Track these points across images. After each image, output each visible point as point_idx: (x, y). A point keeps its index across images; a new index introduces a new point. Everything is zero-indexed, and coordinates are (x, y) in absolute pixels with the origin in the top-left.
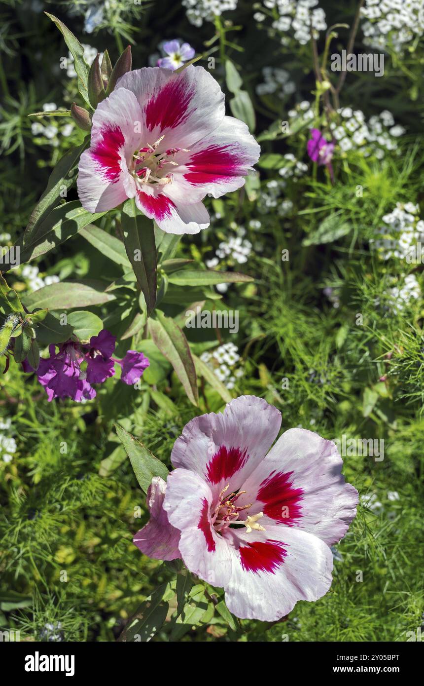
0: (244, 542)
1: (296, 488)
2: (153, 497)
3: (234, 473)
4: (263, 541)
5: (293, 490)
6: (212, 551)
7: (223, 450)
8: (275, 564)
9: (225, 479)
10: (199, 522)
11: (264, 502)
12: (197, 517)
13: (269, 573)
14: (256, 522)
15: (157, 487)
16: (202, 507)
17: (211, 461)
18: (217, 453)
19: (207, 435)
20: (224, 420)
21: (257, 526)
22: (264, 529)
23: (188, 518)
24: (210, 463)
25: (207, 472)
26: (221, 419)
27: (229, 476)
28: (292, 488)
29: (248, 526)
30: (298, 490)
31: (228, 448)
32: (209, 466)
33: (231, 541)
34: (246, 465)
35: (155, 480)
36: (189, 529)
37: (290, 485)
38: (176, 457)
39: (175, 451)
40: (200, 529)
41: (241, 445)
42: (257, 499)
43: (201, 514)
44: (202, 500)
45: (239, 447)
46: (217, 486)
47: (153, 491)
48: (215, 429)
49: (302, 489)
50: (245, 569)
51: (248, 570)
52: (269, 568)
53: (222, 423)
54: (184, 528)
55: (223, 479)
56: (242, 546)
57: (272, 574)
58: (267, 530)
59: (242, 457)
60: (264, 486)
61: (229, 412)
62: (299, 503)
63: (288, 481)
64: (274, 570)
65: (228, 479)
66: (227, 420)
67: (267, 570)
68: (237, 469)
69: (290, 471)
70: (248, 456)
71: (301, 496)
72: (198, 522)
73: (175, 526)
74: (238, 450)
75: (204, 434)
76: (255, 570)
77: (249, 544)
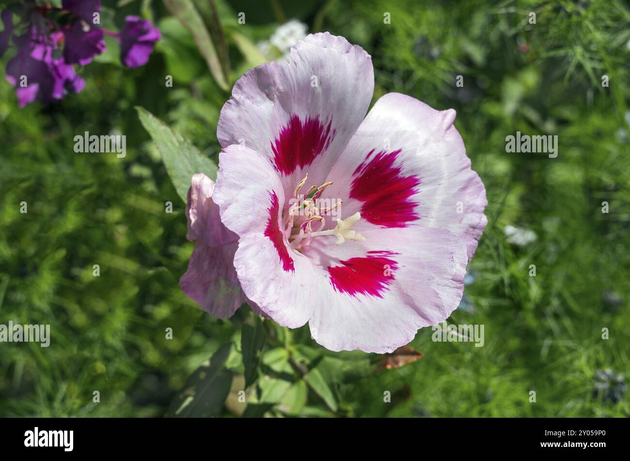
0: (335, 260)
1: (407, 176)
2: (194, 205)
3: (314, 157)
4: (363, 255)
5: (403, 179)
6: (290, 271)
7: (295, 121)
8: (382, 284)
9: (302, 168)
10: (266, 227)
11: (361, 200)
12: (263, 218)
13: (375, 298)
14: (350, 229)
15: (199, 190)
16: (270, 205)
17: (278, 138)
18: (286, 126)
19: (269, 96)
20: (292, 71)
21: (352, 234)
22: (364, 239)
23: (250, 218)
24: (276, 141)
25: (273, 155)
26: (287, 71)
27: (307, 163)
28: (400, 175)
29: (339, 234)
30: (411, 178)
31: (303, 119)
32: (275, 146)
33: (317, 260)
34: (331, 146)
35: (196, 179)
36: (251, 235)
37: (397, 170)
38: (225, 132)
39: (222, 123)
40: (268, 237)
41: (320, 112)
42: (351, 197)
43: (268, 215)
44: (270, 194)
45: (318, 116)
46: (289, 177)
47: (194, 196)
48: (281, 88)
49: (417, 177)
50: (337, 290)
51: (341, 291)
52: (374, 290)
53: (289, 77)
54: (244, 232)
55: (298, 168)
56: (334, 265)
57: (379, 298)
58: (366, 238)
59: (324, 133)
60: (359, 175)
61: (297, 59)
62: (412, 198)
63: (395, 165)
64: (380, 293)
65: (306, 167)
66: (296, 72)
67: (371, 294)
68: (319, 151)
69: (396, 149)
70: (334, 132)
71: (415, 188)
72: (264, 226)
73: (231, 228)
74: (316, 122)
75: (265, 95)
76: (352, 292)
77: (342, 262)
